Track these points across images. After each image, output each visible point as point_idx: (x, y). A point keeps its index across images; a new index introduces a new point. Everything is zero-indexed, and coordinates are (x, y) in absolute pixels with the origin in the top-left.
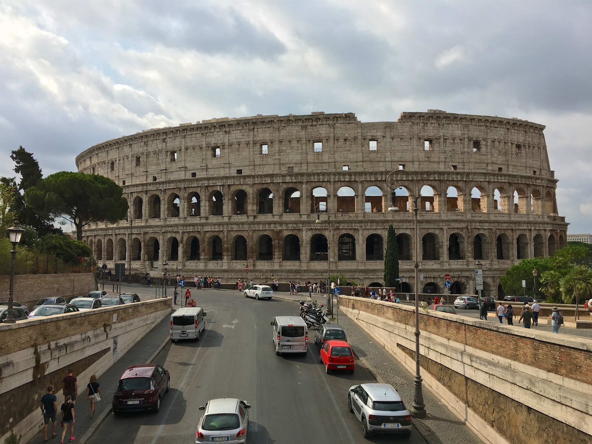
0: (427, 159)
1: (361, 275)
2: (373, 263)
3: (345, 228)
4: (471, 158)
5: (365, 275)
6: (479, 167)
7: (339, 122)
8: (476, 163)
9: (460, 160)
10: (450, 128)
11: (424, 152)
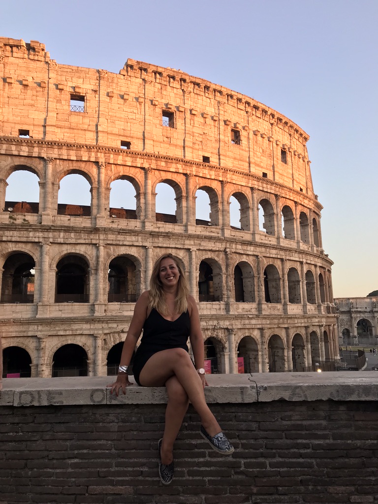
0: (166, 139)
1: (41, 331)
2: (66, 307)
3: (14, 239)
4: (228, 151)
5: (50, 330)
7: (15, 55)
8: (235, 159)
9: (214, 151)
10: (200, 101)
11: (162, 127)
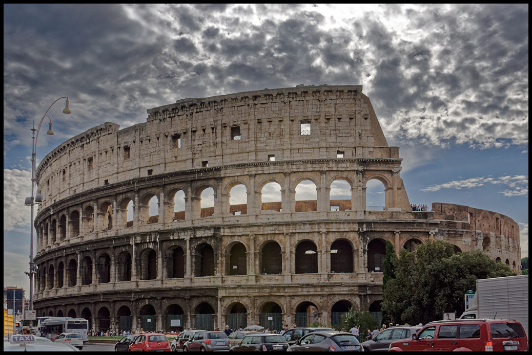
0: (174, 159)
4: (227, 149)
6: (238, 159)
7: (102, 135)
9: (212, 154)
10: (200, 117)
11: (171, 151)
